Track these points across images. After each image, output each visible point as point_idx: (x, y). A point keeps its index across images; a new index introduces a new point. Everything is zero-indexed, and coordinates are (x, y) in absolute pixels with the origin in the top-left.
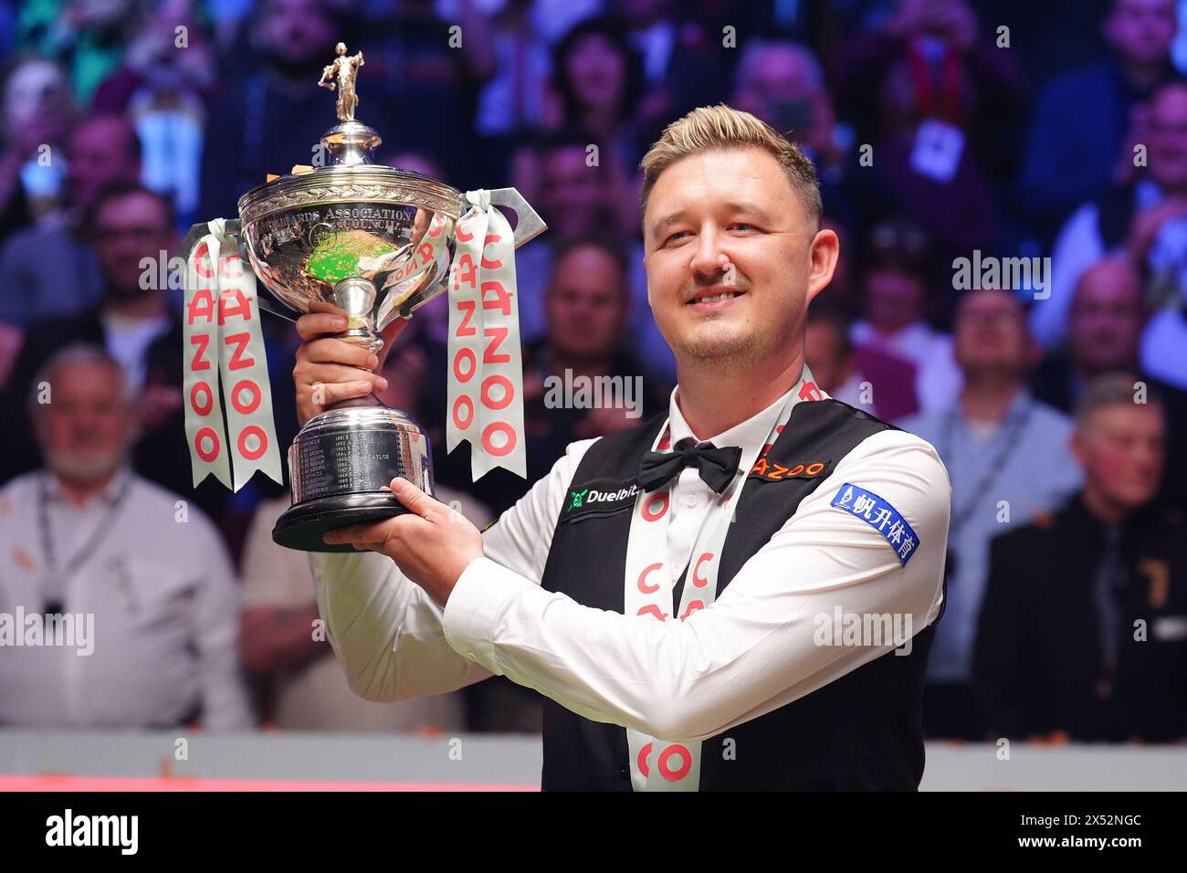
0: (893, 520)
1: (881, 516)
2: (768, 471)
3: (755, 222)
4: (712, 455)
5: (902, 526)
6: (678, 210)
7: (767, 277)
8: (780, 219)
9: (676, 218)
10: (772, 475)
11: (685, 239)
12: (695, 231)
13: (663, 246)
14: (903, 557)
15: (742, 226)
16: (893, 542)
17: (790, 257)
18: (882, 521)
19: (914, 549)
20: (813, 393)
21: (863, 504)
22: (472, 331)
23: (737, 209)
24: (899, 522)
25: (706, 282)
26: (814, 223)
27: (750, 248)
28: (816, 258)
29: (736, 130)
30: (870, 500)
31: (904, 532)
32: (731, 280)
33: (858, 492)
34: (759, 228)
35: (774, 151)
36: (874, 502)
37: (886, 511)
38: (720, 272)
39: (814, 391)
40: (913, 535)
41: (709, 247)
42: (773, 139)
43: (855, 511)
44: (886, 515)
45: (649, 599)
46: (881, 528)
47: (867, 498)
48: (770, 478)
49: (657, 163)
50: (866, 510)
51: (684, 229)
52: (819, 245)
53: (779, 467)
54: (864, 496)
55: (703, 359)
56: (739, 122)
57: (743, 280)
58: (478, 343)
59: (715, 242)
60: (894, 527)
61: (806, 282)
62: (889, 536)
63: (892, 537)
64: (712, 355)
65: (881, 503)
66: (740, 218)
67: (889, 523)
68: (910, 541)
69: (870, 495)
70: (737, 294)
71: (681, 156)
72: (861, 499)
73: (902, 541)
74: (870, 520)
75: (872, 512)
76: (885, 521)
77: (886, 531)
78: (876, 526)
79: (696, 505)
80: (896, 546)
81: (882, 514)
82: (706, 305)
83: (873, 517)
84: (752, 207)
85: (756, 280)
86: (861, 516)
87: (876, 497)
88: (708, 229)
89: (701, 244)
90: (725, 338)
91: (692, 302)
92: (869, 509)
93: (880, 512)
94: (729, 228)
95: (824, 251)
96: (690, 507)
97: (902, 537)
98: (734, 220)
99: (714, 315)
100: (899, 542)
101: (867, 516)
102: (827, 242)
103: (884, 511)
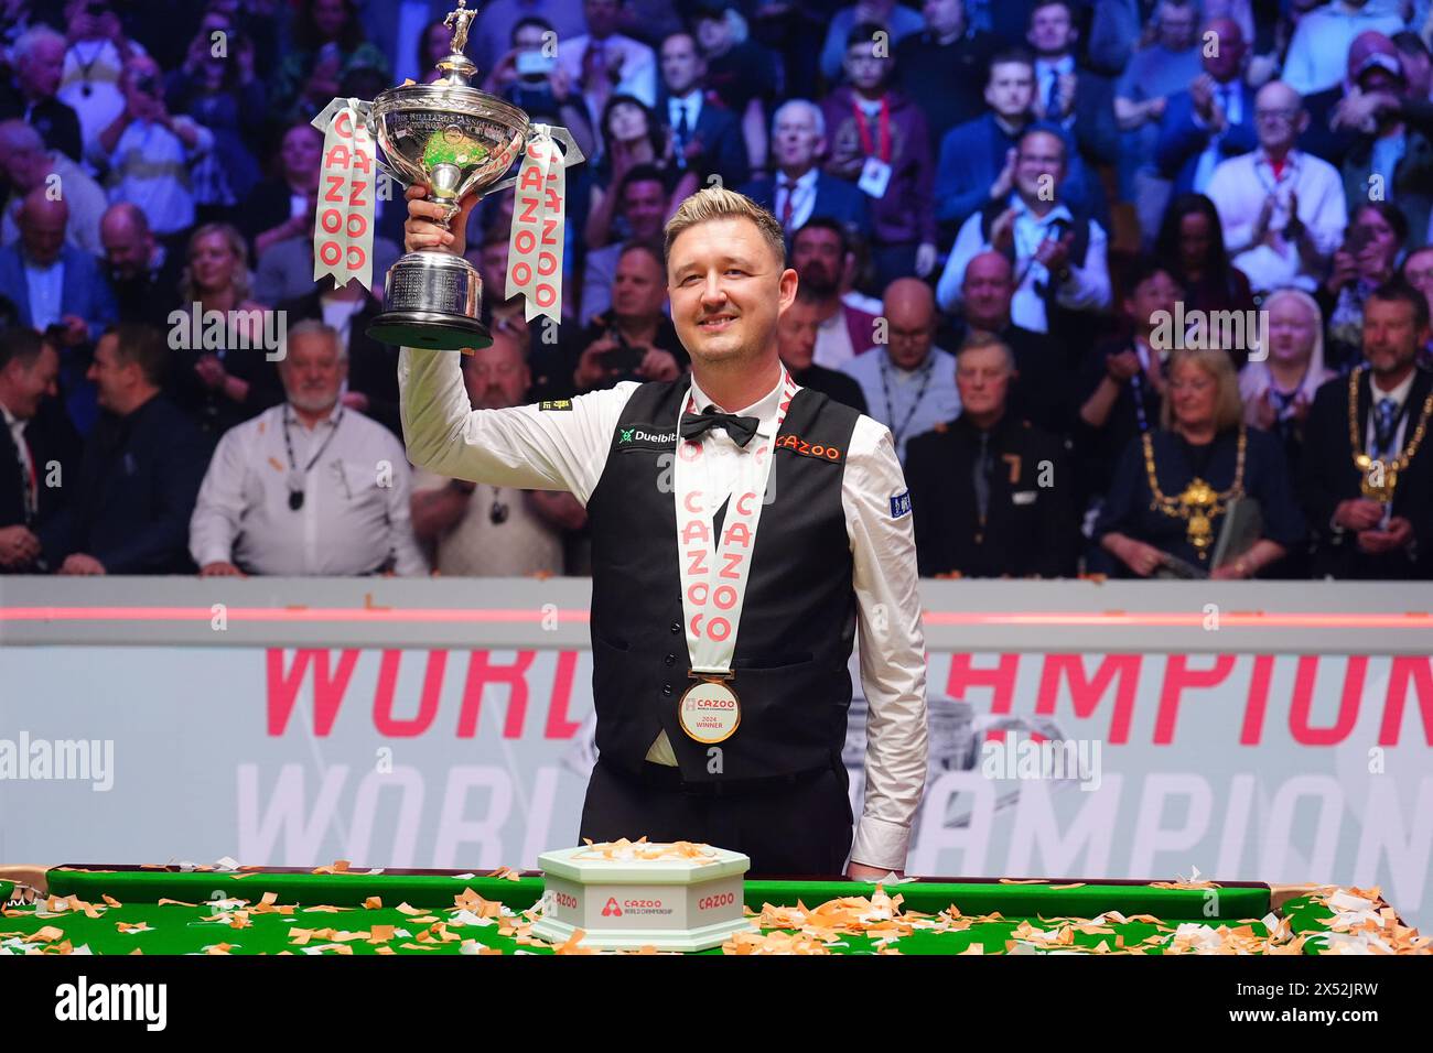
3: (744, 270)
4: (737, 421)
6: (692, 261)
7: (752, 307)
8: (760, 267)
9: (690, 267)
11: (696, 280)
12: (703, 275)
13: (681, 285)
15: (735, 272)
17: (768, 292)
22: (534, 220)
23: (731, 261)
25: (712, 312)
26: (782, 266)
27: (740, 287)
28: (783, 288)
29: (728, 206)
32: (729, 309)
34: (745, 272)
35: (754, 219)
38: (722, 304)
41: (713, 287)
42: (753, 212)
49: (675, 228)
51: (696, 274)
52: (785, 280)
55: (711, 361)
56: (730, 200)
57: (736, 309)
58: (537, 228)
59: (717, 284)
61: (776, 306)
64: (718, 359)
66: (734, 267)
70: (732, 318)
71: (691, 224)
82: (712, 326)
84: (742, 259)
85: (745, 309)
88: (712, 275)
89: (707, 286)
90: (726, 349)
91: (702, 323)
94: (726, 273)
95: (788, 284)
98: (729, 268)
99: (718, 333)
102: (790, 277)
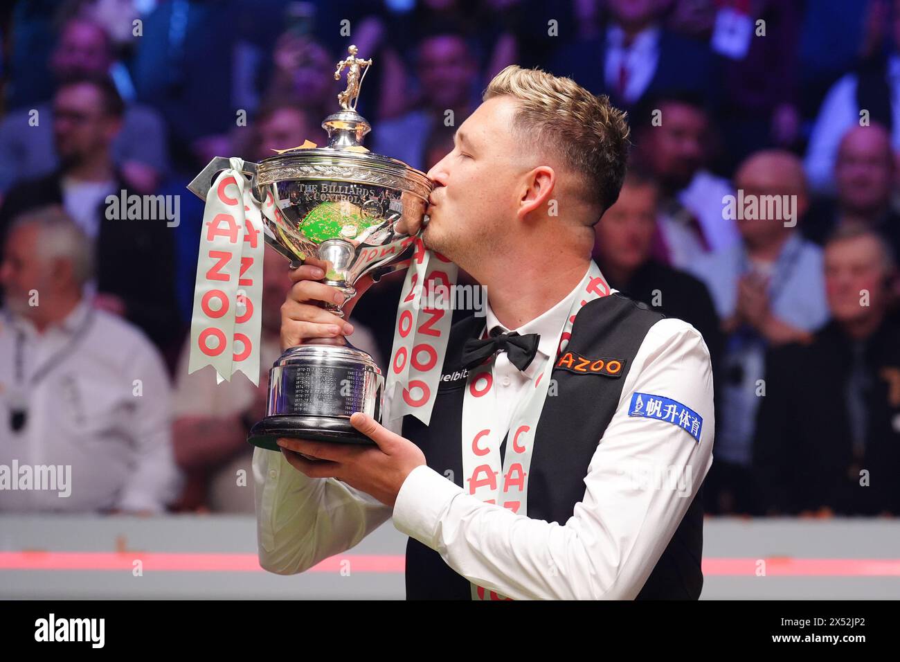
0: (679, 411)
1: (669, 412)
2: (574, 365)
4: (517, 340)
5: (687, 413)
10: (577, 367)
14: (696, 435)
16: (685, 427)
18: (671, 414)
19: (700, 426)
20: (600, 287)
21: (653, 407)
24: (684, 411)
30: (657, 401)
31: (690, 417)
33: (647, 398)
36: (661, 402)
37: (672, 406)
39: (600, 284)
40: (697, 415)
43: (648, 415)
44: (672, 409)
45: (482, 461)
46: (672, 420)
47: (654, 401)
48: (577, 371)
50: (656, 411)
53: (583, 360)
54: (652, 400)
60: (682, 416)
62: (680, 424)
63: (683, 424)
65: (666, 401)
67: (677, 414)
68: (696, 421)
69: (655, 397)
72: (650, 403)
73: (691, 423)
74: (662, 417)
75: (661, 410)
76: (674, 413)
77: (677, 422)
78: (668, 420)
79: (510, 384)
80: (688, 430)
81: (670, 409)
83: (664, 414)
86: (654, 417)
87: (661, 398)
92: (658, 409)
93: (667, 408)
96: (505, 386)
97: (690, 421)
100: (689, 425)
101: (659, 415)
103: (670, 407)
